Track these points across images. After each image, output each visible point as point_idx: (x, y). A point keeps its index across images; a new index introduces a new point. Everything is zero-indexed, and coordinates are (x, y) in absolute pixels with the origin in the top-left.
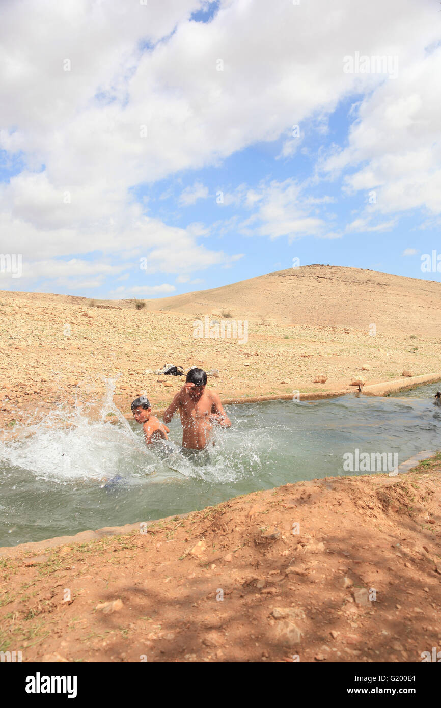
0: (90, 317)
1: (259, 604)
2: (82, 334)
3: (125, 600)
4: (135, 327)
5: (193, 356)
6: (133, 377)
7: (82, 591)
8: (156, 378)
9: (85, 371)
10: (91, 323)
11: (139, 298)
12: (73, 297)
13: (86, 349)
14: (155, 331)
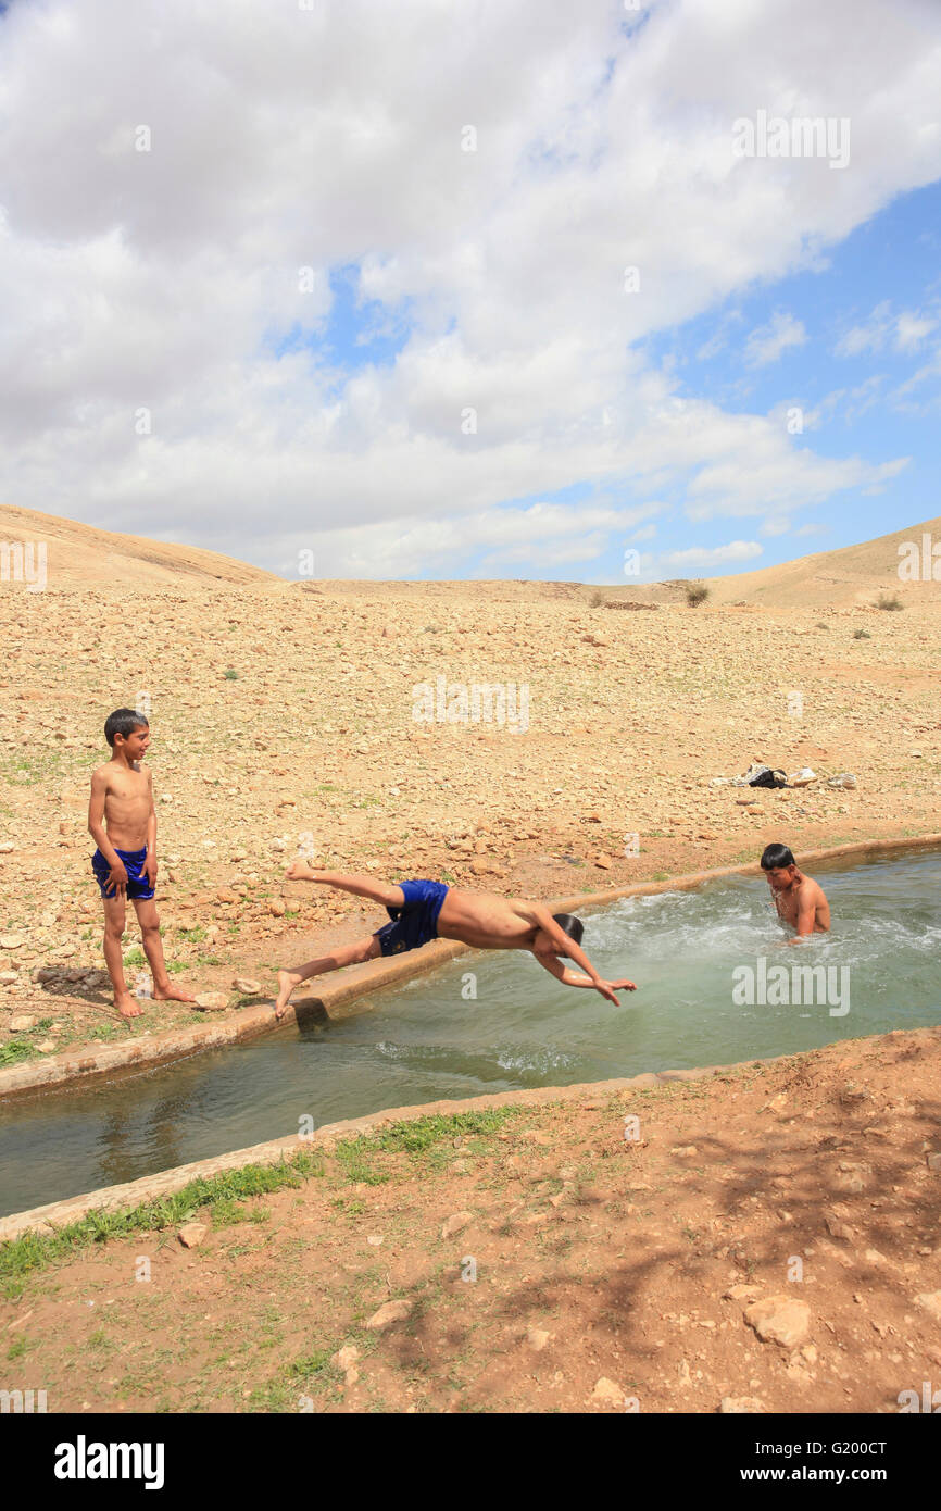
0: (598, 645)
1: (827, 1161)
2: (589, 693)
3: (699, 1148)
4: (690, 666)
5: (805, 737)
6: (691, 794)
7: (654, 1137)
8: (734, 794)
9: (605, 785)
10: (603, 660)
11: (694, 578)
12: (556, 583)
13: (601, 732)
14: (730, 673)
